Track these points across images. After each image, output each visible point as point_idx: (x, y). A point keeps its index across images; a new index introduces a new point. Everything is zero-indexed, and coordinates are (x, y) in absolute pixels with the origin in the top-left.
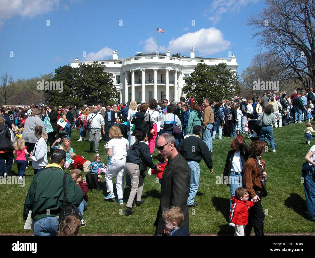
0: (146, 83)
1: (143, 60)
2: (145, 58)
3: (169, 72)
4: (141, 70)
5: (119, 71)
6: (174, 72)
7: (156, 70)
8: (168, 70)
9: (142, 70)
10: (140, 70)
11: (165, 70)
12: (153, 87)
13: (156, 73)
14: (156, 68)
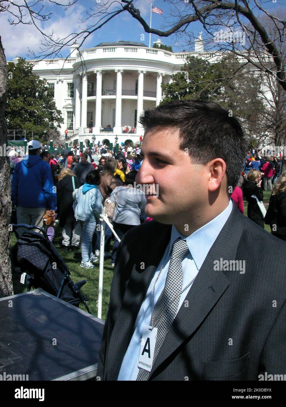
0: (103, 94)
1: (100, 54)
2: (102, 50)
3: (144, 74)
4: (95, 72)
5: (71, 76)
6: (155, 75)
7: (119, 71)
8: (142, 72)
9: (97, 71)
10: (93, 72)
11: (137, 71)
12: (114, 101)
13: (119, 77)
14: (119, 68)
